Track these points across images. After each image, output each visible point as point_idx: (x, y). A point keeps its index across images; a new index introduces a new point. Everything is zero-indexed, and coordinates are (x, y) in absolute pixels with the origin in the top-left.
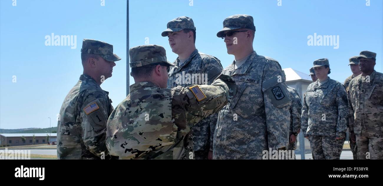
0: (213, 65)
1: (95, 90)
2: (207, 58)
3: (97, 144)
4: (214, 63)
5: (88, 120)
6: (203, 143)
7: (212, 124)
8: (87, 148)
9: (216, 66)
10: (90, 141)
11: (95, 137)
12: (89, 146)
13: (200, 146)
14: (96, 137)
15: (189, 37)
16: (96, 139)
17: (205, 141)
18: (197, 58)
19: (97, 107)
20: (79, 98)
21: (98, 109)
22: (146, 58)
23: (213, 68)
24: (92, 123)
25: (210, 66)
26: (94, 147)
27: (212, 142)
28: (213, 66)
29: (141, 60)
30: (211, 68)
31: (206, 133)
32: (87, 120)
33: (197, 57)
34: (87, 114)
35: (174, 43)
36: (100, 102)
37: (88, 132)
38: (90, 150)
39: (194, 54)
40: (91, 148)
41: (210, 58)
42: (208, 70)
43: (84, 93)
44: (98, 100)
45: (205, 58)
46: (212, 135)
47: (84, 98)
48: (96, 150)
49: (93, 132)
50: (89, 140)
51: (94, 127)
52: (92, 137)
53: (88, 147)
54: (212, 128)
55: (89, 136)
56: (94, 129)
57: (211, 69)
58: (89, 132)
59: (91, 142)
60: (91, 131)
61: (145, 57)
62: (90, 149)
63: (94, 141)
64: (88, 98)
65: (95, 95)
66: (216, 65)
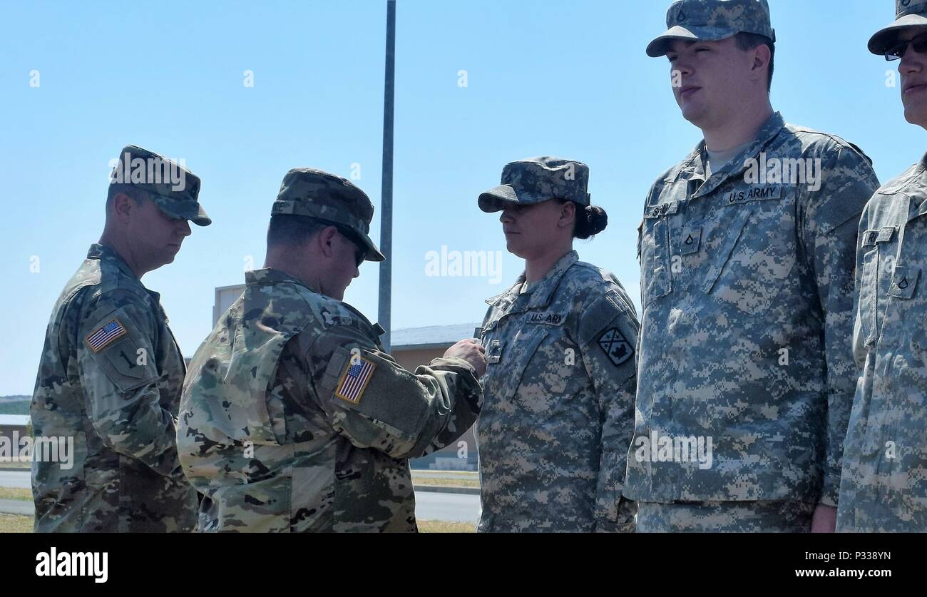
0: (849, 173)
1: (114, 287)
2: (827, 146)
3: (129, 427)
4: (852, 168)
5: (99, 367)
6: (801, 473)
7: (839, 400)
8: (106, 442)
9: (860, 179)
10: (110, 421)
11: (122, 409)
12: (109, 436)
13: (788, 482)
14: (124, 410)
15: (752, 65)
16: (127, 414)
17: (805, 467)
18: (786, 144)
19: (121, 330)
20: (70, 309)
21: (124, 335)
22: (310, 200)
23: (849, 184)
24: (111, 374)
25: (839, 177)
26: (122, 437)
27: (837, 471)
28: (849, 179)
29: (298, 199)
30: (843, 184)
31: (810, 436)
32: (96, 366)
33: (784, 141)
34: (95, 350)
35: (696, 84)
36: (129, 317)
37: (103, 398)
38: (114, 446)
39: (770, 130)
40: (116, 439)
41: (838, 146)
42: (832, 192)
43: (82, 295)
44: (121, 311)
45: (817, 146)
46: (836, 446)
47: (85, 309)
48: (130, 443)
49: (115, 398)
50: (106, 419)
51: (116, 384)
52: (114, 410)
53: (107, 438)
54: (838, 418)
55: (106, 408)
56: (116, 388)
57: (841, 189)
58: (106, 399)
59: (114, 425)
60: (109, 395)
61: (309, 197)
62: (113, 443)
63: (119, 420)
64: (96, 309)
65: (114, 299)
66: (861, 174)
